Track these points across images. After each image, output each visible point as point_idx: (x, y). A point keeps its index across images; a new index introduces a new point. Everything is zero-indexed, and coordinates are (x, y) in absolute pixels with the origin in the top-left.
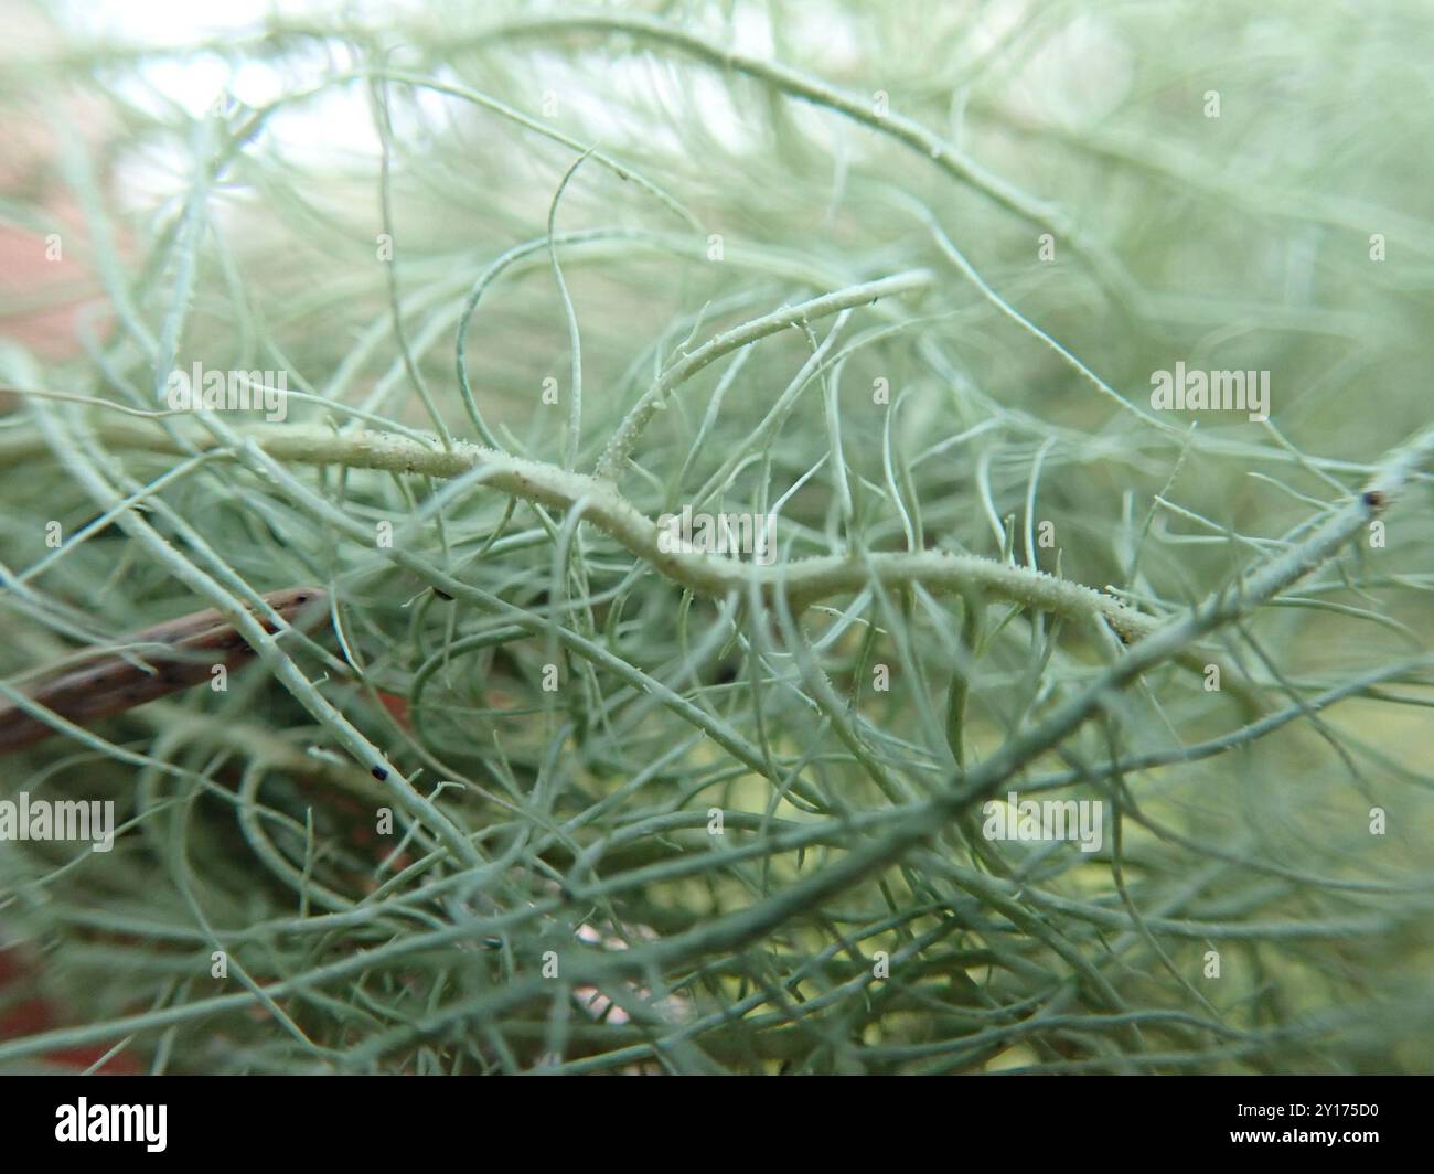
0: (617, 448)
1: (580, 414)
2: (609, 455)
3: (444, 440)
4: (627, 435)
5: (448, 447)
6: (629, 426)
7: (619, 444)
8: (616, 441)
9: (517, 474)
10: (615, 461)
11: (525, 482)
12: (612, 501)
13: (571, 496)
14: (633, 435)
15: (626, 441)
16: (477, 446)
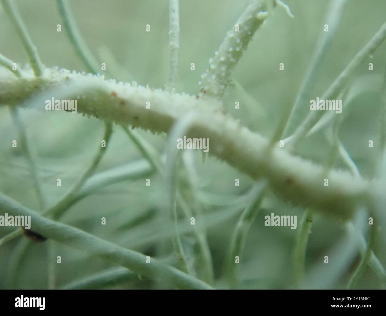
0: (222, 63)
1: (178, 30)
2: (212, 72)
3: (34, 63)
4: (231, 49)
5: (38, 72)
6: (232, 40)
7: (222, 59)
8: (219, 58)
9: (114, 94)
10: (219, 77)
11: (123, 103)
12: (219, 118)
13: (173, 113)
14: (238, 49)
15: (230, 56)
16: (68, 71)
